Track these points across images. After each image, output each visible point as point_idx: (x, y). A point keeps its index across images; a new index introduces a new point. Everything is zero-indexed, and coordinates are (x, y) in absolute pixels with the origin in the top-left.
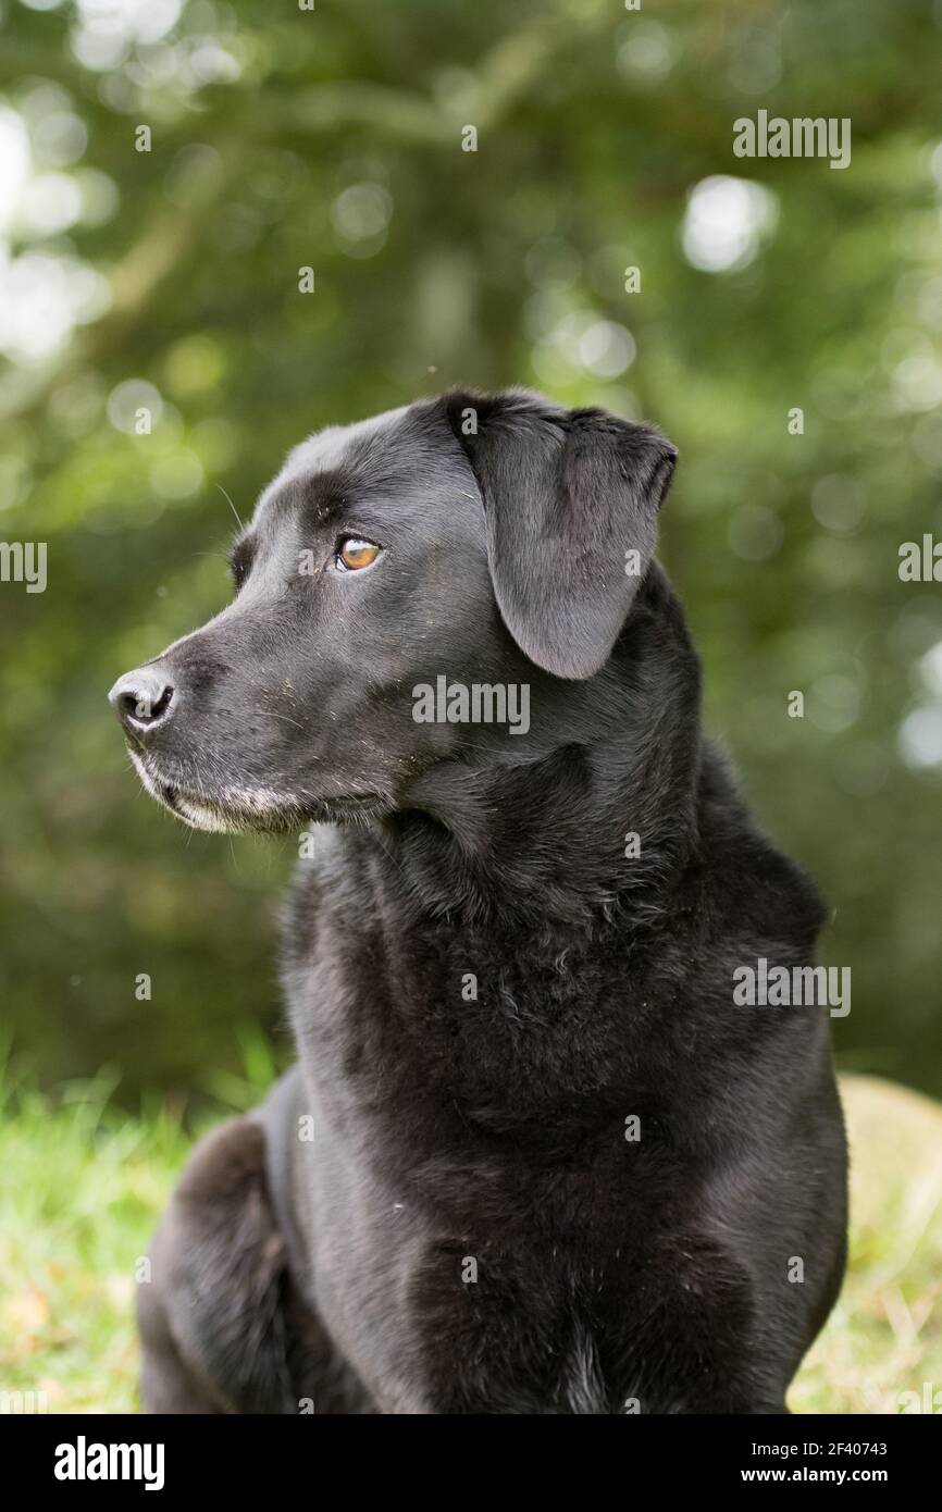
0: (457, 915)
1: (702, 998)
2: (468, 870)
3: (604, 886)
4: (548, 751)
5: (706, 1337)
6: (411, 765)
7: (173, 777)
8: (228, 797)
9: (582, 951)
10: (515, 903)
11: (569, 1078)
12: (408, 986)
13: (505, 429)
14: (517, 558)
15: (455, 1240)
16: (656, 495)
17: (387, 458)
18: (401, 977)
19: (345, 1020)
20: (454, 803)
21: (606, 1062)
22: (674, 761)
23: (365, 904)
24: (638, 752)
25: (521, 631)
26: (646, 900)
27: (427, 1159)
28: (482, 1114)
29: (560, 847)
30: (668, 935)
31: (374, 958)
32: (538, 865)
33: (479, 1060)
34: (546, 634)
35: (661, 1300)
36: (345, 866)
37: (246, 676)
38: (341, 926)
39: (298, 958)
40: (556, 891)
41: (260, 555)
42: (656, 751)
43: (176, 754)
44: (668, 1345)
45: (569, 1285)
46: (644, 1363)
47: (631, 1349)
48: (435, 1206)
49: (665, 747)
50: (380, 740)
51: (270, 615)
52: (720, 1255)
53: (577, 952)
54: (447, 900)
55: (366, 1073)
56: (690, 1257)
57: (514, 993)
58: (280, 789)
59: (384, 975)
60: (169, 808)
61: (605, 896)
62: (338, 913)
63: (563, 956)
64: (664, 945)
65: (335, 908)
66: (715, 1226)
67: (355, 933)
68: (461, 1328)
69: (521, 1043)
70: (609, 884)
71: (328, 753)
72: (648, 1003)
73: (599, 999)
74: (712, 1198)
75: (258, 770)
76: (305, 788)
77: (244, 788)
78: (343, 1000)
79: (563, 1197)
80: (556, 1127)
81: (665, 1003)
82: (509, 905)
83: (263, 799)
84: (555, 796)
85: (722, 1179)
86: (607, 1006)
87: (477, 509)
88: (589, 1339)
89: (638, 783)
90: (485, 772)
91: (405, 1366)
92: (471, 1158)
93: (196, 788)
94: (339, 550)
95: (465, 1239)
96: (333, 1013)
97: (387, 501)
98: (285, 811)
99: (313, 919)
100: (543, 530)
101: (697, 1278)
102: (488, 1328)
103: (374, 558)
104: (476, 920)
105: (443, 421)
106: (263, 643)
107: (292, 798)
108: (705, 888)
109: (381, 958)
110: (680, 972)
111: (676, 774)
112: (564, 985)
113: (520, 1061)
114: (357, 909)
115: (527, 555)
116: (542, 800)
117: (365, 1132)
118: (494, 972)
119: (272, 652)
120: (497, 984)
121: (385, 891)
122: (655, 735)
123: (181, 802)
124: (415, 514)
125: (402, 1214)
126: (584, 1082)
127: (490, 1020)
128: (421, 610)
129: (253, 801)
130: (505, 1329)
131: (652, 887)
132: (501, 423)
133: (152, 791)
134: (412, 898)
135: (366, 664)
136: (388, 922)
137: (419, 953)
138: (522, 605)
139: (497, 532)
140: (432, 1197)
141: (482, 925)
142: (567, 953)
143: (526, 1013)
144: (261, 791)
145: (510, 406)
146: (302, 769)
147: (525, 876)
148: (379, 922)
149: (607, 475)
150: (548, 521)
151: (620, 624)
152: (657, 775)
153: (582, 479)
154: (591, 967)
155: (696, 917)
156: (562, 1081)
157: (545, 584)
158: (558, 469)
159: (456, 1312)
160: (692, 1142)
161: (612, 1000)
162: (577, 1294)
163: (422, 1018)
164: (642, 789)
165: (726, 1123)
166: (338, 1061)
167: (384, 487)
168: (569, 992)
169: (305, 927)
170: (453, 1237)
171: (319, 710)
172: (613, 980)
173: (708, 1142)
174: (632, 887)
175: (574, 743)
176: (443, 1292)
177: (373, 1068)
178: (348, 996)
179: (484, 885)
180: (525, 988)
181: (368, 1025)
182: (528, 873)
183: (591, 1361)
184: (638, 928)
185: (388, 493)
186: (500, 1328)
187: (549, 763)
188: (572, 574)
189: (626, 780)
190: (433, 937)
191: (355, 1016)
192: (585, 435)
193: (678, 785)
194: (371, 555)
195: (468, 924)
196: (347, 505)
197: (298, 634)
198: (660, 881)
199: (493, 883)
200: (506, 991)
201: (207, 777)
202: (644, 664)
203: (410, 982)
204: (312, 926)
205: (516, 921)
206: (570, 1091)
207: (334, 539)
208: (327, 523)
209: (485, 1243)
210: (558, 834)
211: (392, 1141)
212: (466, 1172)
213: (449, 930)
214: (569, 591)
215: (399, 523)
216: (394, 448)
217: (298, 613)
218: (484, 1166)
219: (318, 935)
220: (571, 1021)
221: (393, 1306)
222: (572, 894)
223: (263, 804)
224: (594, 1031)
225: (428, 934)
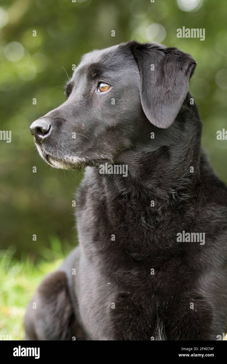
0: (129, 195)
1: (200, 222)
2: (133, 182)
3: (173, 188)
4: (158, 148)
5: (199, 326)
6: (118, 151)
7: (50, 152)
8: (65, 159)
9: (166, 207)
10: (146, 192)
11: (161, 245)
12: (113, 216)
13: (147, 53)
14: (148, 92)
15: (126, 293)
16: (189, 74)
17: (113, 59)
18: (111, 214)
19: (94, 225)
20: (129, 162)
21: (172, 241)
22: (194, 152)
23: (101, 192)
24: (184, 149)
25: (148, 113)
26: (185, 193)
27: (118, 269)
28: (134, 255)
29: (160, 176)
30: (190, 204)
31: (103, 208)
32: (154, 182)
33: (133, 239)
34: (155, 115)
35: (186, 313)
36: (96, 180)
37: (72, 122)
38: (93, 198)
39: (80, 207)
40: (159, 189)
41: (74, 87)
42: (189, 149)
43: (51, 145)
44: (188, 327)
45: (156, 306)
46: (180, 332)
47: (176, 327)
48: (120, 283)
49: (192, 148)
50: (109, 143)
51: (78, 105)
52: (203, 301)
53: (164, 207)
54: (126, 191)
55: (100, 241)
56: (194, 300)
57: (145, 219)
58: (80, 156)
59: (106, 213)
60: (46, 161)
61: (173, 191)
62: (93, 194)
63: (160, 209)
64: (189, 206)
65: (92, 192)
66: (202, 291)
67: (97, 200)
68: (126, 320)
69: (147, 234)
70: (174, 188)
71: (94, 146)
72: (184, 223)
73: (170, 222)
74: (201, 283)
75: (74, 151)
76: (88, 156)
77: (70, 156)
78: (93, 220)
79: (156, 280)
80: (156, 259)
81: (189, 223)
82: (145, 193)
83: (75, 159)
84: (160, 161)
85: (204, 277)
86: (173, 224)
87: (138, 76)
88: (162, 323)
89: (184, 159)
90: (139, 154)
91: (108, 333)
92: (131, 268)
93: (56, 155)
94: (98, 86)
95: (129, 293)
96: (90, 223)
97: (113, 72)
98: (81, 163)
99: (85, 196)
100: (156, 83)
101: (196, 307)
102: (133, 320)
103: (108, 89)
104: (135, 197)
105: (129, 49)
106: (76, 113)
107: (84, 159)
108: (201, 190)
109: (105, 208)
110: (193, 214)
111: (194, 156)
112: (160, 217)
113: (146, 239)
114: (98, 193)
115: (151, 91)
116: (156, 163)
117: (99, 260)
118: (140, 212)
119: (79, 116)
120: (140, 216)
121: (107, 188)
122: (189, 145)
123: (50, 160)
124: (121, 76)
125: (110, 286)
126: (165, 246)
127: (137, 227)
128: (122, 105)
129: (72, 160)
130: (138, 320)
131: (187, 189)
132: (146, 51)
133: (42, 156)
134: (116, 190)
135: (106, 120)
136: (108, 197)
137: (117, 207)
138: (149, 105)
139: (143, 83)
140: (120, 280)
141: (136, 198)
142: (161, 208)
143: (148, 225)
144: (75, 157)
145: (149, 46)
146: (87, 151)
147: (150, 184)
148: (105, 197)
149: (175, 67)
150: (158, 81)
151: (177, 112)
152: (189, 156)
153: (168, 68)
154: (168, 212)
155: (198, 198)
156: (158, 246)
157: (156, 100)
158: (161, 65)
159: (125, 315)
160: (195, 266)
161: (174, 222)
162: (158, 309)
163: (117, 226)
164: (185, 160)
165: (205, 260)
166: (91, 238)
167: (112, 68)
168: (161, 219)
169: (83, 198)
170: (125, 292)
171: (92, 133)
172: (175, 216)
173: (200, 266)
174: (181, 189)
175: (165, 146)
176: (121, 310)
177: (102, 240)
178: (95, 219)
179: (137, 187)
180: (148, 218)
181: (101, 227)
182: (151, 184)
183: (162, 329)
184: (183, 201)
185: (113, 70)
186: (136, 320)
187: (158, 152)
188: (164, 97)
189: (180, 158)
190: (121, 202)
191: (97, 224)
192: (170, 55)
193: (195, 159)
194: (108, 88)
195: (132, 198)
196: (101, 73)
197: (86, 111)
198: (189, 187)
199: (140, 186)
200: (143, 218)
201: (60, 152)
202: (186, 124)
203: (114, 215)
204: (85, 198)
205: (146, 198)
206: (161, 249)
207: (97, 83)
208: (95, 78)
209: (134, 294)
210: (160, 173)
211: (107, 262)
212: (129, 273)
213: (127, 200)
214: (163, 102)
215: (116, 79)
216: (115, 57)
217: (86, 104)
218: (133, 271)
219: (86, 201)
220: (162, 228)
221: (105, 315)
222: (164, 190)
223: (76, 161)
224: (169, 231)
225: (120, 201)
